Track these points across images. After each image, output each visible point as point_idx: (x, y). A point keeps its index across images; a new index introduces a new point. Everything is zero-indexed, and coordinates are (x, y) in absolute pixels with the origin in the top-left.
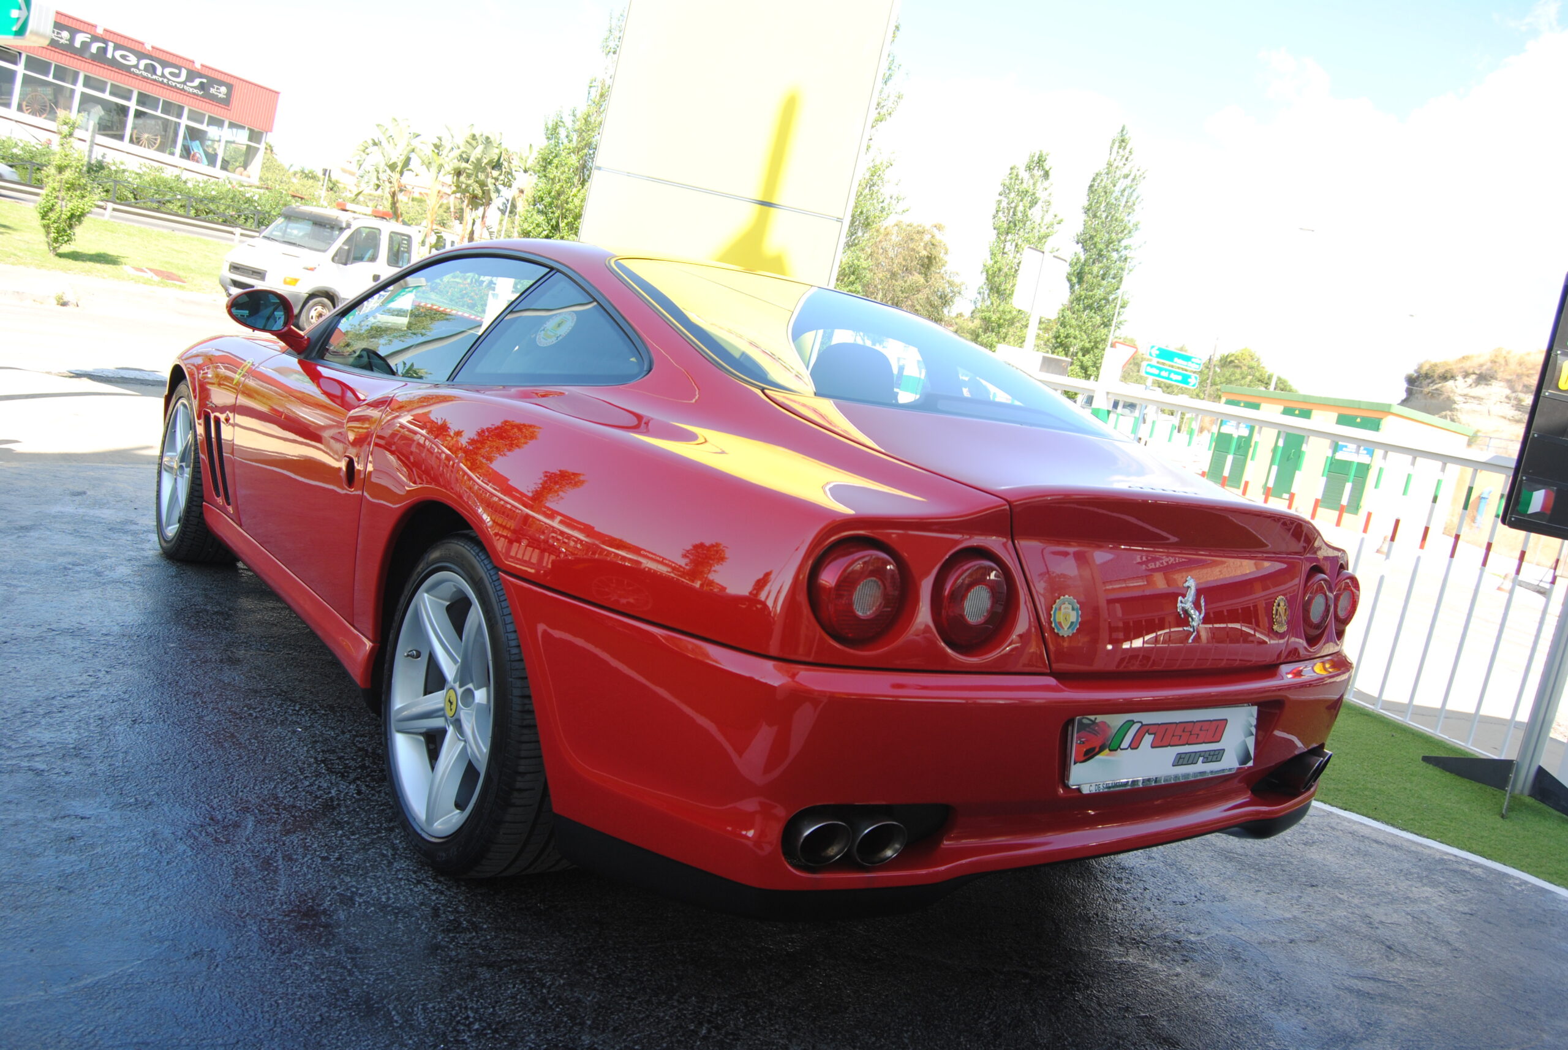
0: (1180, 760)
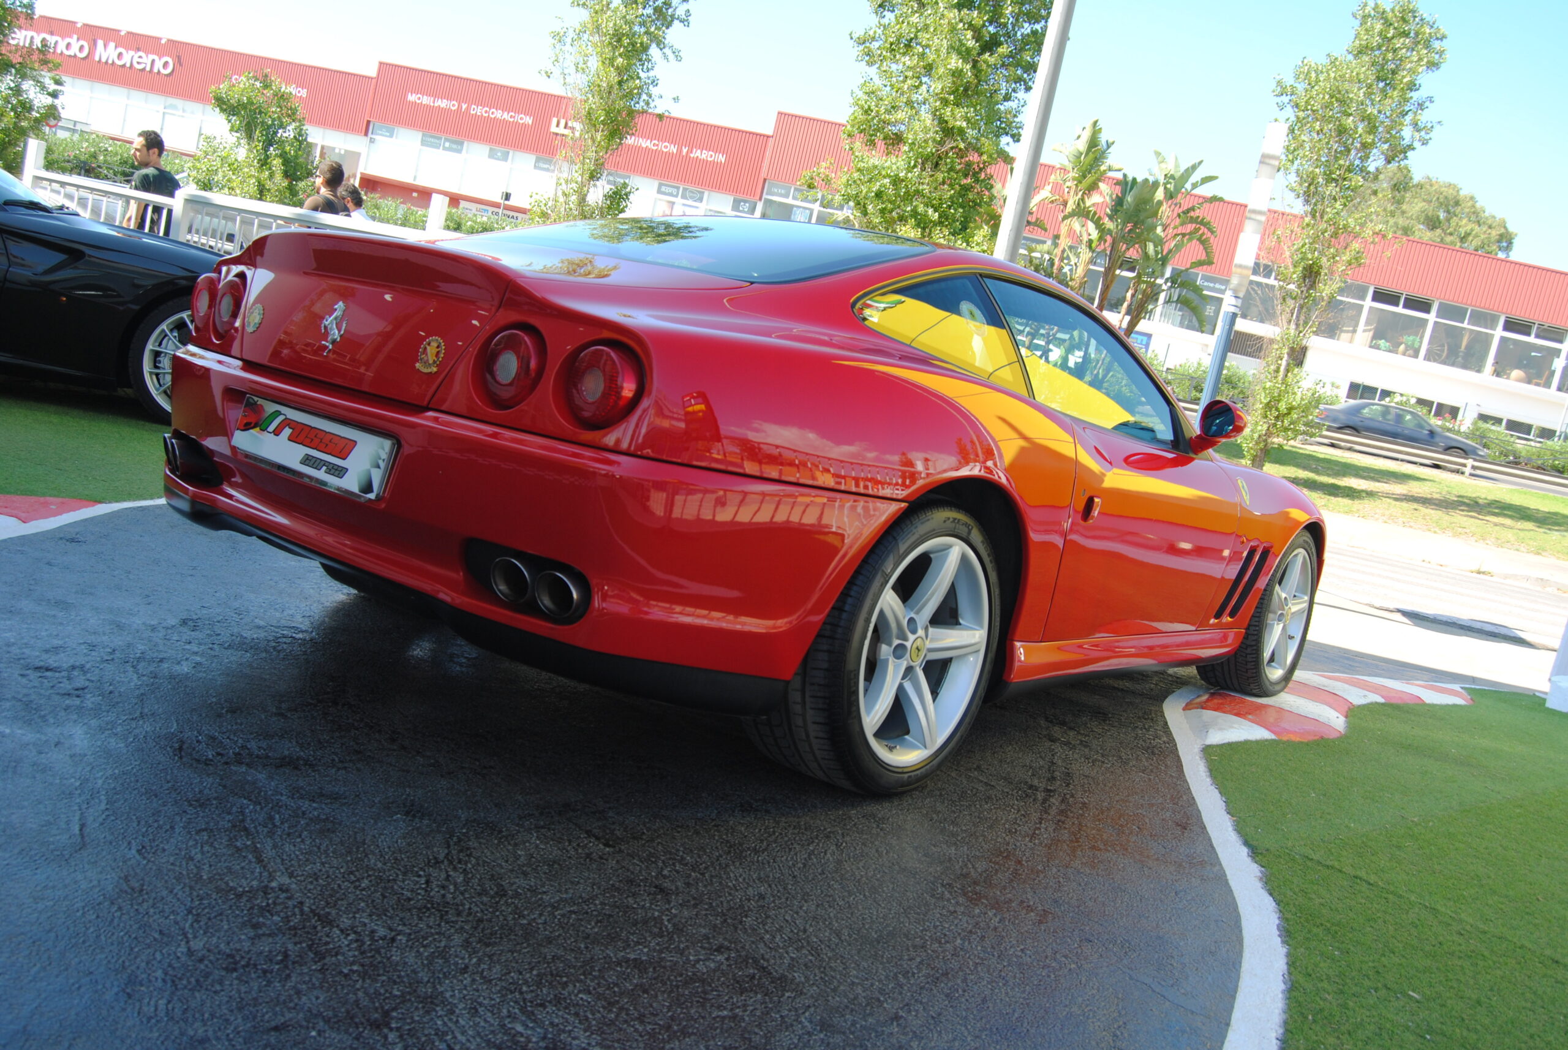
0: (307, 460)
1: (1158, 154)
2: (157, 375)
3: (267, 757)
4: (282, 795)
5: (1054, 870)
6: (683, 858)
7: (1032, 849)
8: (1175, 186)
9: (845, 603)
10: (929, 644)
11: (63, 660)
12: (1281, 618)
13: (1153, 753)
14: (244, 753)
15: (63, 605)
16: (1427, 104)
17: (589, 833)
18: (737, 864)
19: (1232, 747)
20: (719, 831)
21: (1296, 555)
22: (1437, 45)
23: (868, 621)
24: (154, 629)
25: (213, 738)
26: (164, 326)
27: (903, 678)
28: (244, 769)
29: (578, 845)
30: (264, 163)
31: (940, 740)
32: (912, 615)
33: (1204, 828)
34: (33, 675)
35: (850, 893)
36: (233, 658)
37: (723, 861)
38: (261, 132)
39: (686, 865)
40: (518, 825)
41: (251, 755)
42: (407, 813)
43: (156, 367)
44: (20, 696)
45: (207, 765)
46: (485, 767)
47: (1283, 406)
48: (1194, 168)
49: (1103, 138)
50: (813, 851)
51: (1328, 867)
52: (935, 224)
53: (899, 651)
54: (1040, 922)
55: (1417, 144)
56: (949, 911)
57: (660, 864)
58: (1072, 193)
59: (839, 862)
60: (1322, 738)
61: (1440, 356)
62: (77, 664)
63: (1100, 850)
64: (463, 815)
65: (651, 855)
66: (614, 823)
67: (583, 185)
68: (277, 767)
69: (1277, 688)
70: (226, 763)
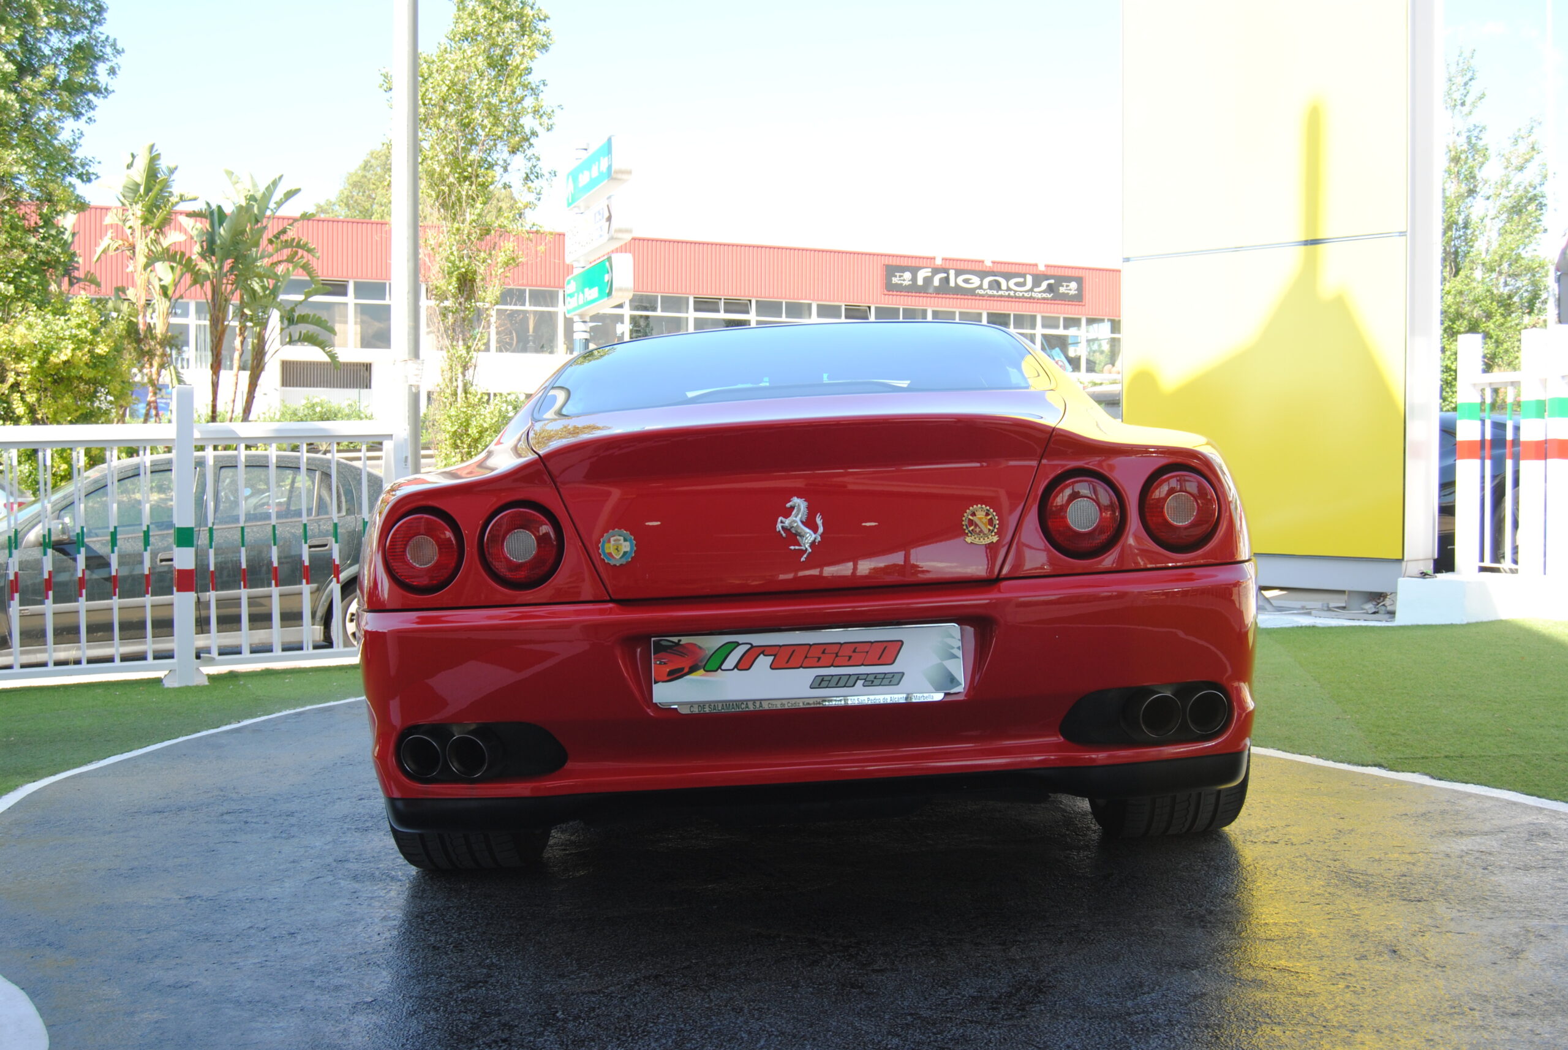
0: (823, 683)
1: (230, 174)
8: (259, 208)
16: (542, 87)
22: (541, 26)
47: (473, 431)
48: (275, 183)
49: (163, 164)
52: (13, 299)
55: (540, 130)
58: (138, 233)
61: (511, 344)
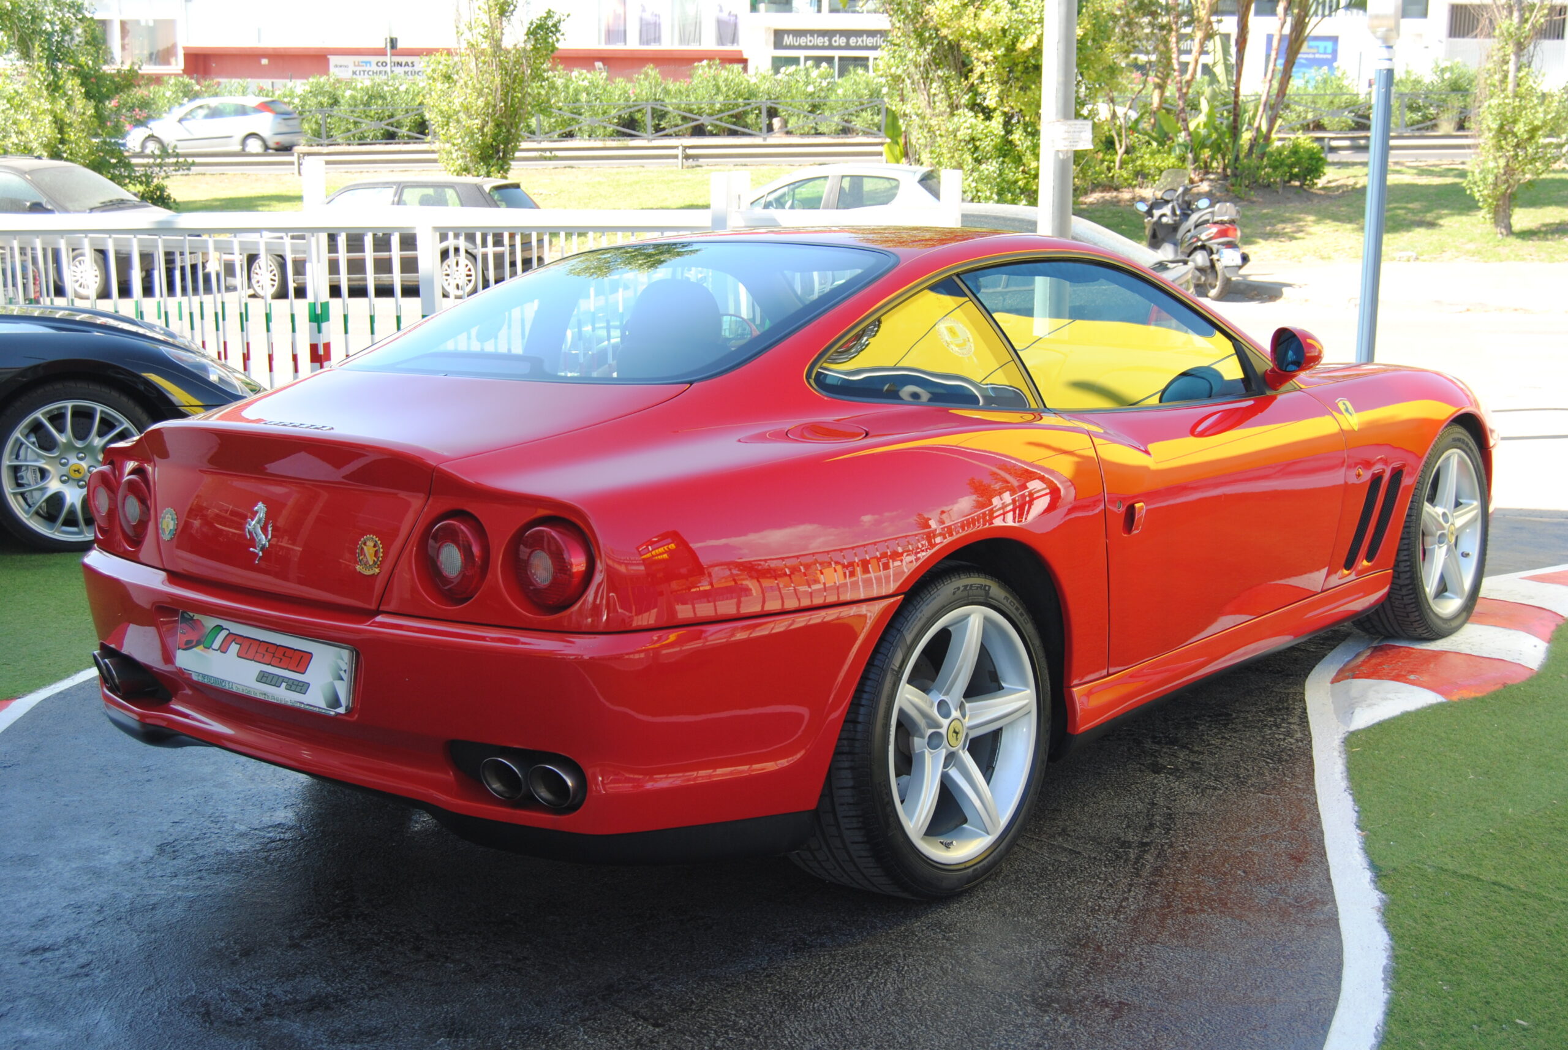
0: (263, 678)
2: (22, 494)
3: (296, 1002)
4: (322, 1042)
5: (1138, 949)
6: (735, 1023)
7: (1116, 928)
9: (857, 714)
10: (968, 722)
11: (55, 934)
12: (1442, 539)
13: (1280, 761)
14: (272, 1001)
15: (26, 861)
17: (636, 1015)
18: (792, 1017)
19: (1382, 728)
20: (771, 982)
21: (1448, 458)
23: (887, 725)
24: (132, 867)
25: (236, 992)
26: (17, 434)
27: (945, 766)
28: (276, 1021)
29: (627, 1032)
30: (54, 88)
31: (1004, 820)
32: (942, 698)
33: (1323, 854)
34: (34, 960)
35: (911, 1026)
36: (223, 883)
37: (777, 1017)
38: (40, 46)
39: (739, 1030)
40: (563, 1022)
41: (278, 1002)
42: (450, 1035)
43: (19, 485)
44: (31, 990)
45: (239, 1025)
46: (519, 960)
47: (1521, 129)
50: (872, 984)
51: (1463, 876)
53: (935, 740)
54: (1115, 1018)
56: (1016, 1025)
57: (712, 1035)
59: (900, 992)
60: (1505, 685)
62: (71, 934)
63: (1194, 912)
64: (505, 1023)
65: (702, 1026)
66: (661, 997)
67: (493, 28)
68: (310, 1011)
69: (1454, 624)
70: (258, 1019)
